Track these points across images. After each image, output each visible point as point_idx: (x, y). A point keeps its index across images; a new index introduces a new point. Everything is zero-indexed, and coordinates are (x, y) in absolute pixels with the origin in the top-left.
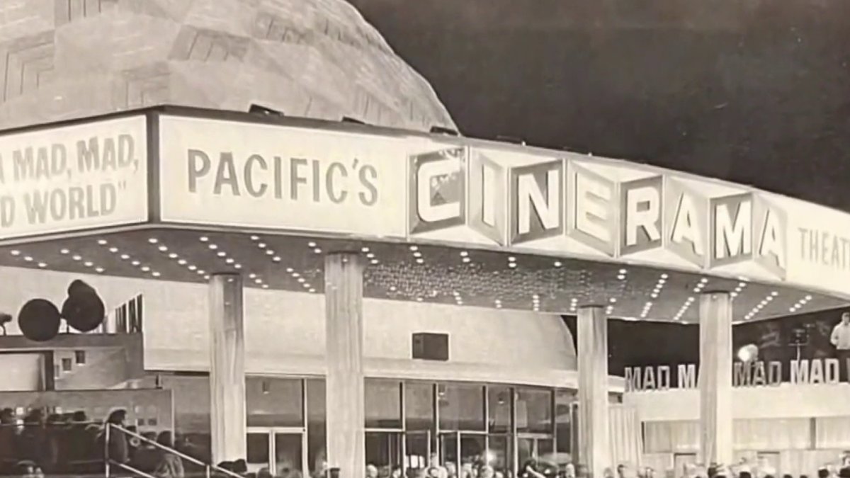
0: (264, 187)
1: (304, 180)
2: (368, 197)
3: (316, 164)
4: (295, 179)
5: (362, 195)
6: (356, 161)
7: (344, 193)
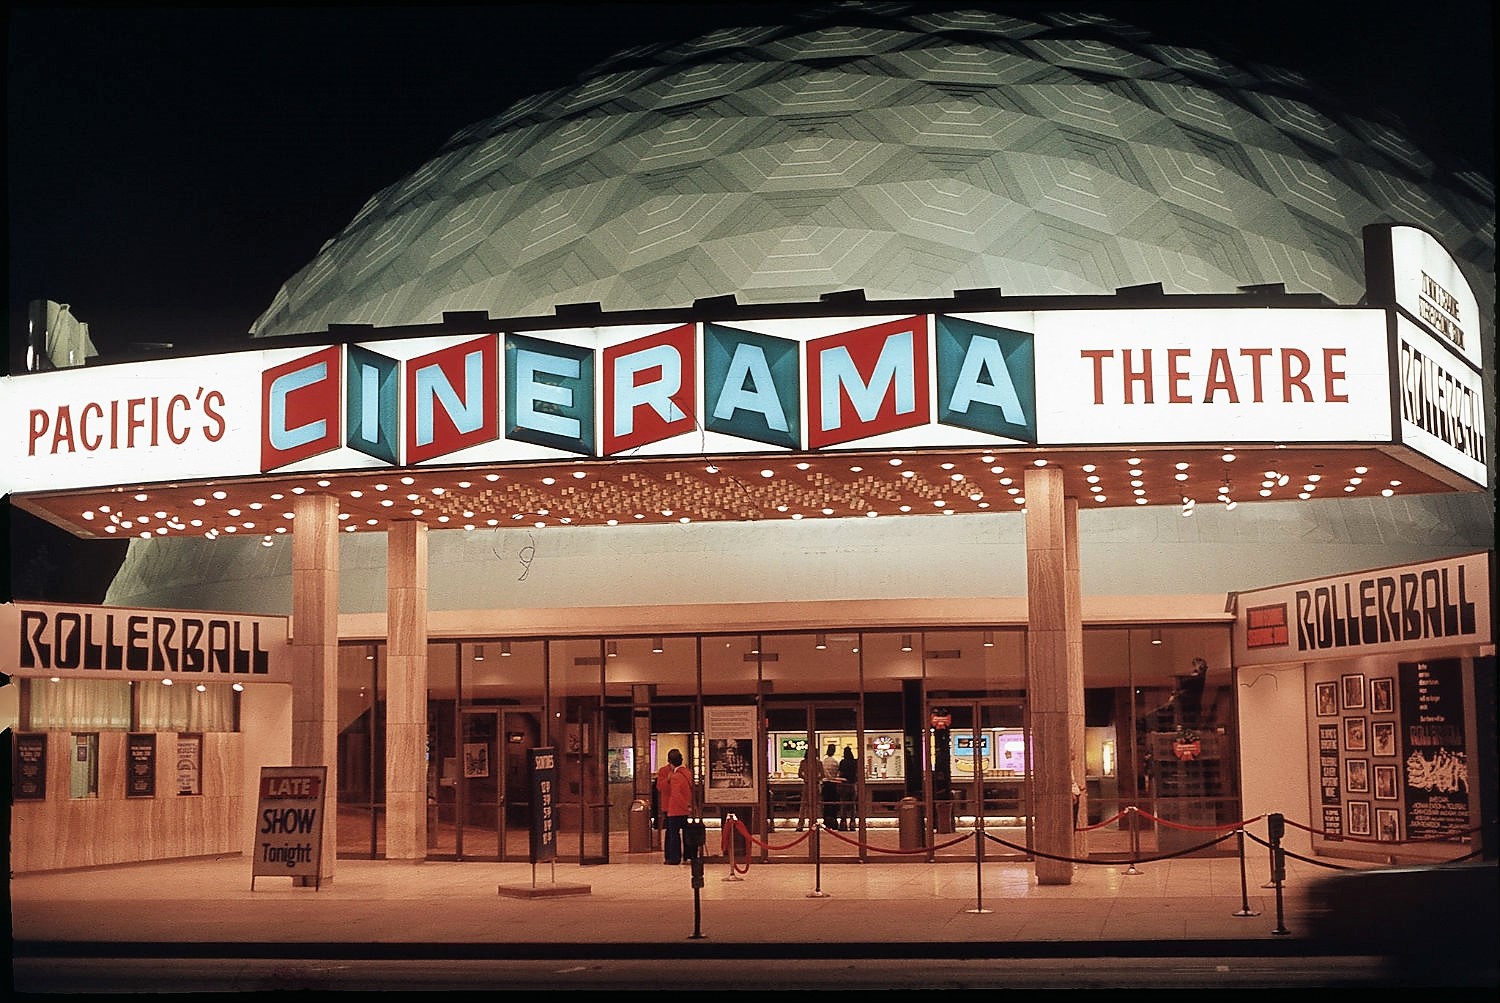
0: (99, 438)
1: (141, 424)
2: (214, 431)
3: (155, 401)
4: (133, 424)
5: (206, 429)
6: (201, 389)
7: (187, 431)
